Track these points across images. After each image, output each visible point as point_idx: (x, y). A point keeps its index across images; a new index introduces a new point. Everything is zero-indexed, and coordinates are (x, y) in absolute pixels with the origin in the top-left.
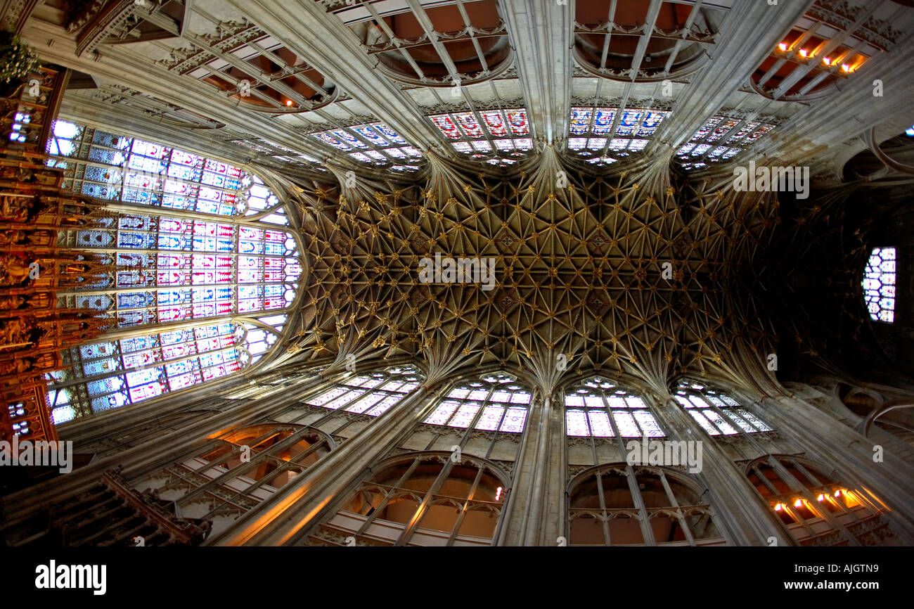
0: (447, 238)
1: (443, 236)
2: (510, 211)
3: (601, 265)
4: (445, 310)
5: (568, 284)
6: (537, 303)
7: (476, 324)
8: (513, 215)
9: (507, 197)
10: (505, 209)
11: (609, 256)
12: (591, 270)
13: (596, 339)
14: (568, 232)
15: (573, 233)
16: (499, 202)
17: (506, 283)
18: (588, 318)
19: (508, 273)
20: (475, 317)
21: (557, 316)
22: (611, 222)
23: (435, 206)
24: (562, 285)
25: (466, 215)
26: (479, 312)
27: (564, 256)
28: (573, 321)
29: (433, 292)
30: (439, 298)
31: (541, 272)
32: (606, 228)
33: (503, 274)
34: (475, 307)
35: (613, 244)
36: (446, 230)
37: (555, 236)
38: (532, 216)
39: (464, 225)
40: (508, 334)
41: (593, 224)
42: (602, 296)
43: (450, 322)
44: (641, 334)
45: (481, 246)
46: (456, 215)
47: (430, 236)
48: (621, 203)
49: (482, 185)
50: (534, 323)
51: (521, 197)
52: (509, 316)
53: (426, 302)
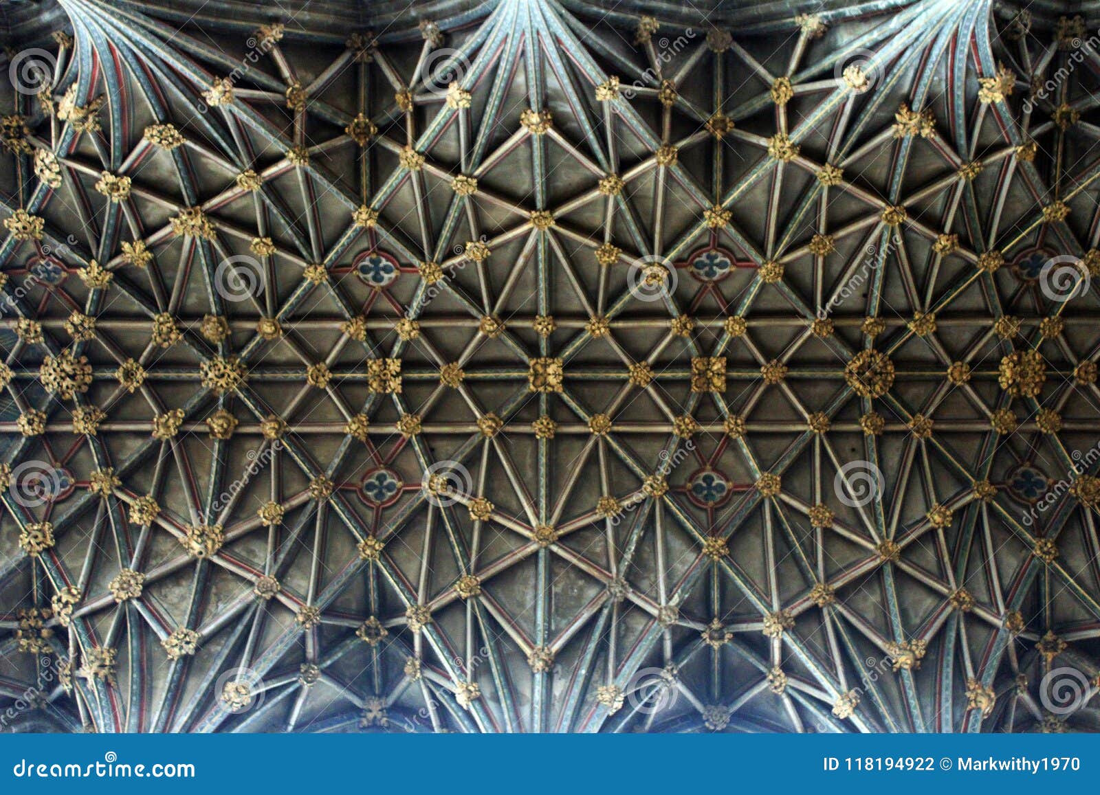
0: (153, 264)
1: (134, 253)
2: (382, 164)
3: (721, 348)
4: (155, 528)
5: (601, 419)
6: (488, 495)
7: (269, 578)
8: (392, 181)
9: (371, 115)
10: (364, 155)
11: (753, 314)
12: (685, 363)
13: (707, 620)
14: (599, 236)
15: (616, 242)
16: (340, 131)
17: (374, 419)
18: (677, 544)
19: (384, 383)
20: (264, 554)
21: (562, 540)
22: (760, 196)
23: (95, 148)
24: (581, 421)
25: (216, 182)
26: (281, 532)
27: (584, 316)
28: (619, 559)
29: (108, 460)
30: (128, 481)
31: (503, 375)
32: (739, 219)
33: (364, 383)
34: (267, 512)
35: (766, 272)
36: (147, 231)
37: (550, 252)
38: (462, 187)
39: (213, 215)
40: (389, 608)
41: (690, 207)
42: (727, 459)
43: (177, 575)
44: (874, 598)
45: (281, 289)
46: (179, 181)
47: (89, 256)
48: (796, 136)
49: (275, 72)
50: (479, 568)
51: (421, 115)
52: (391, 544)
53: (82, 499)
